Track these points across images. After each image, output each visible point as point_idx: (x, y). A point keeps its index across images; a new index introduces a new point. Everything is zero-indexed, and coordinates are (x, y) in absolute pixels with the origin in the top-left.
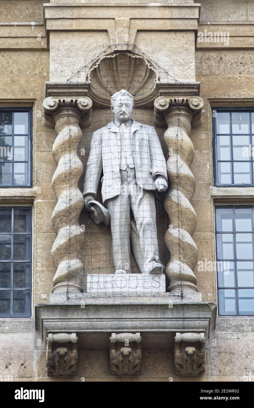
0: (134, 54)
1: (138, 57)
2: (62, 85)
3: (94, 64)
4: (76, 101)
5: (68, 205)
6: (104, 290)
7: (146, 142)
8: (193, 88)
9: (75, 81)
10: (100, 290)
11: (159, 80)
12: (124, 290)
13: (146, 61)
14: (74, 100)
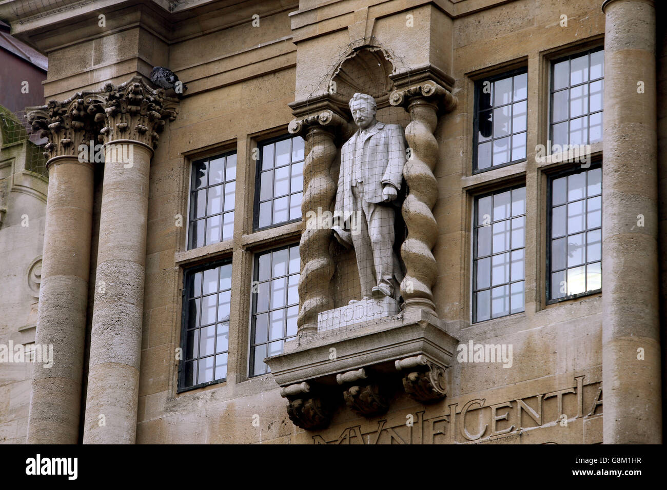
0: (373, 47)
1: (376, 49)
2: (303, 103)
3: (336, 70)
4: (318, 117)
5: (307, 238)
6: (331, 328)
7: (381, 148)
8: (426, 72)
9: (314, 95)
10: (328, 329)
11: (395, 71)
12: (350, 323)
13: (384, 52)
14: (316, 117)
